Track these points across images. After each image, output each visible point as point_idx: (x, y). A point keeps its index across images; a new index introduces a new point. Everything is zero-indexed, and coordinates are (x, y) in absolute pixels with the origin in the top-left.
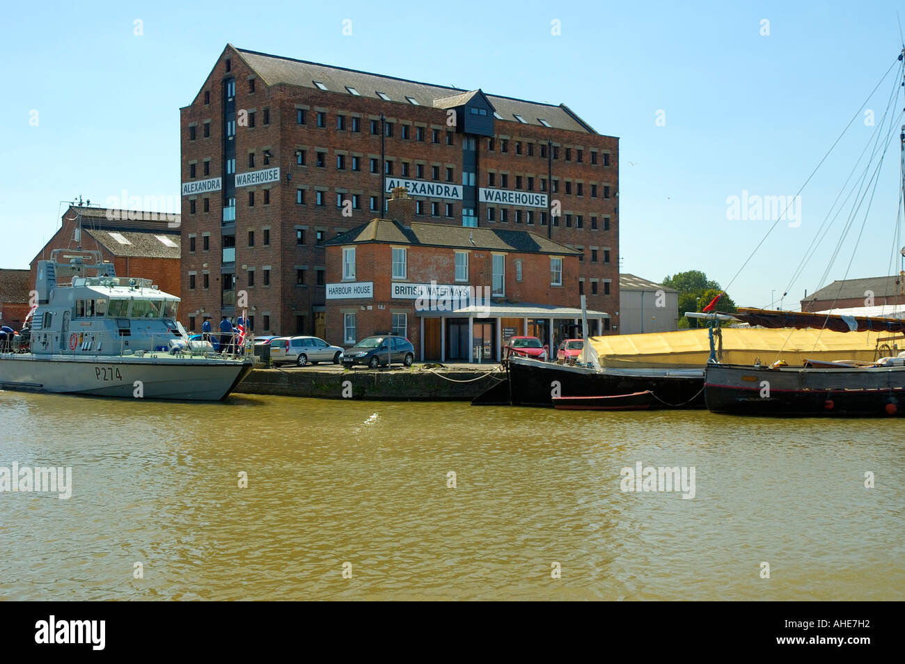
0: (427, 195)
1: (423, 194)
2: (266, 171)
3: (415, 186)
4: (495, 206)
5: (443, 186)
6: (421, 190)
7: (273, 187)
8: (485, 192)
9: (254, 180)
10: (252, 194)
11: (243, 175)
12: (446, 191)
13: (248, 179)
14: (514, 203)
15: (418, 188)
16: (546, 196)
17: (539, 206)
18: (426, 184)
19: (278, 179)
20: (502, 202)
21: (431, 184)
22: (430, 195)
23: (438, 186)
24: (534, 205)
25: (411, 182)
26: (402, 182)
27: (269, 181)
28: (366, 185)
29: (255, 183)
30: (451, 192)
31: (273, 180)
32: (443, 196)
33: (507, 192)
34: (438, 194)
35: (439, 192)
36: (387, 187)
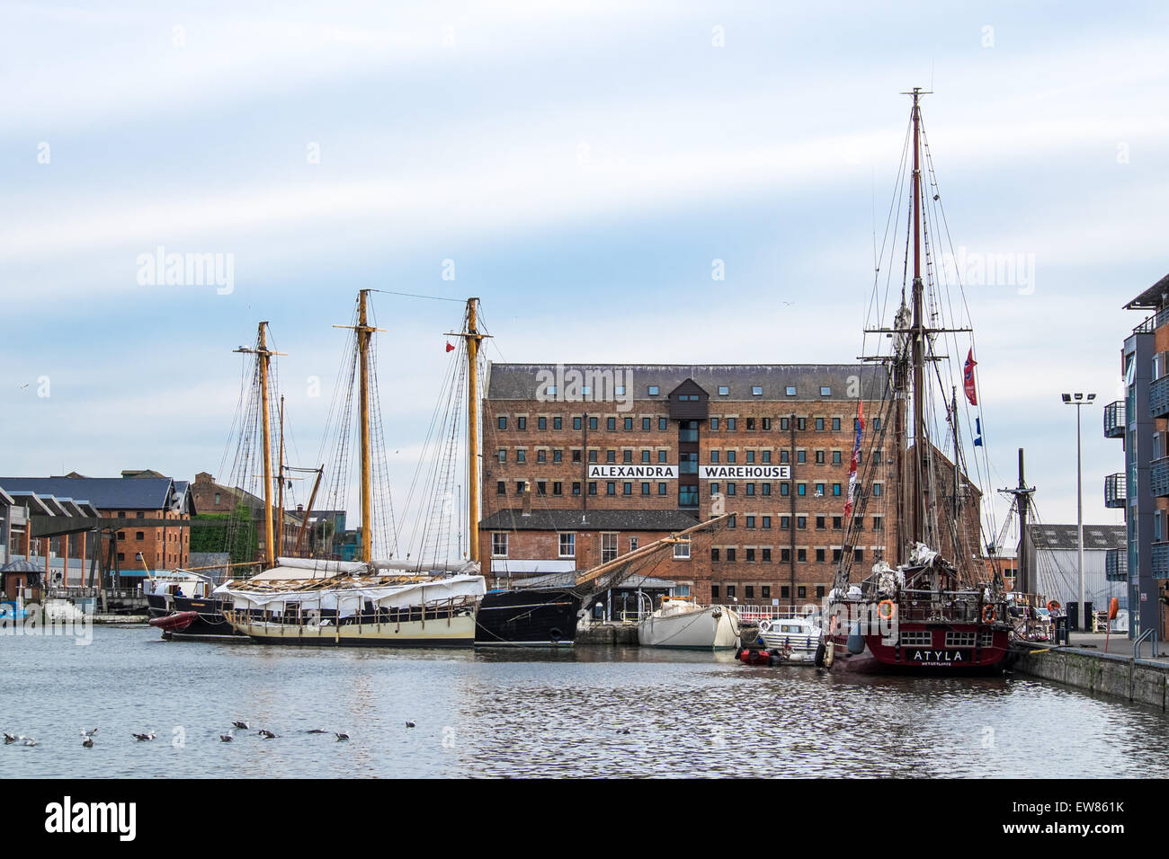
0: (635, 477)
1: (630, 476)
3: (621, 470)
4: (720, 481)
5: (654, 467)
6: (629, 473)
8: (707, 469)
12: (657, 472)
14: (745, 477)
15: (625, 471)
16: (788, 468)
17: (779, 477)
18: (634, 468)
20: (728, 477)
21: (640, 467)
22: (640, 476)
23: (648, 469)
24: (771, 477)
25: (617, 467)
26: (607, 469)
28: (567, 474)
30: (664, 472)
32: (654, 476)
33: (735, 468)
34: (648, 475)
35: (650, 473)
36: (591, 473)
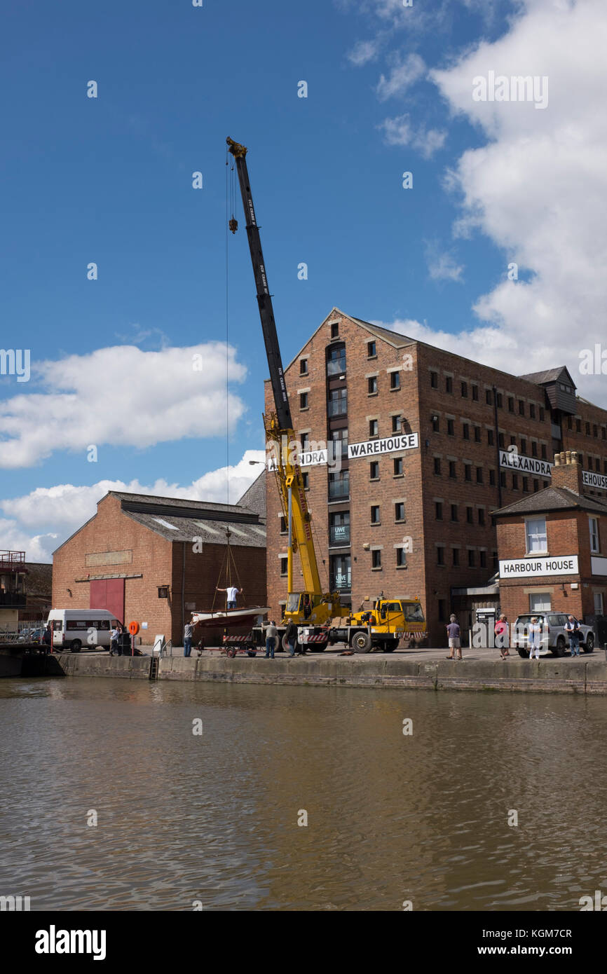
2: (397, 438)
7: (408, 455)
9: (378, 449)
10: (374, 465)
11: (360, 445)
13: (368, 449)
19: (416, 445)
27: (401, 448)
29: (380, 452)
31: (408, 447)
